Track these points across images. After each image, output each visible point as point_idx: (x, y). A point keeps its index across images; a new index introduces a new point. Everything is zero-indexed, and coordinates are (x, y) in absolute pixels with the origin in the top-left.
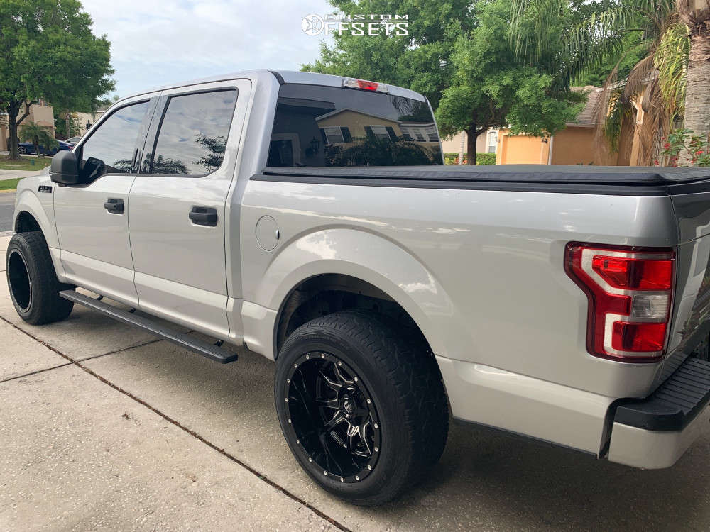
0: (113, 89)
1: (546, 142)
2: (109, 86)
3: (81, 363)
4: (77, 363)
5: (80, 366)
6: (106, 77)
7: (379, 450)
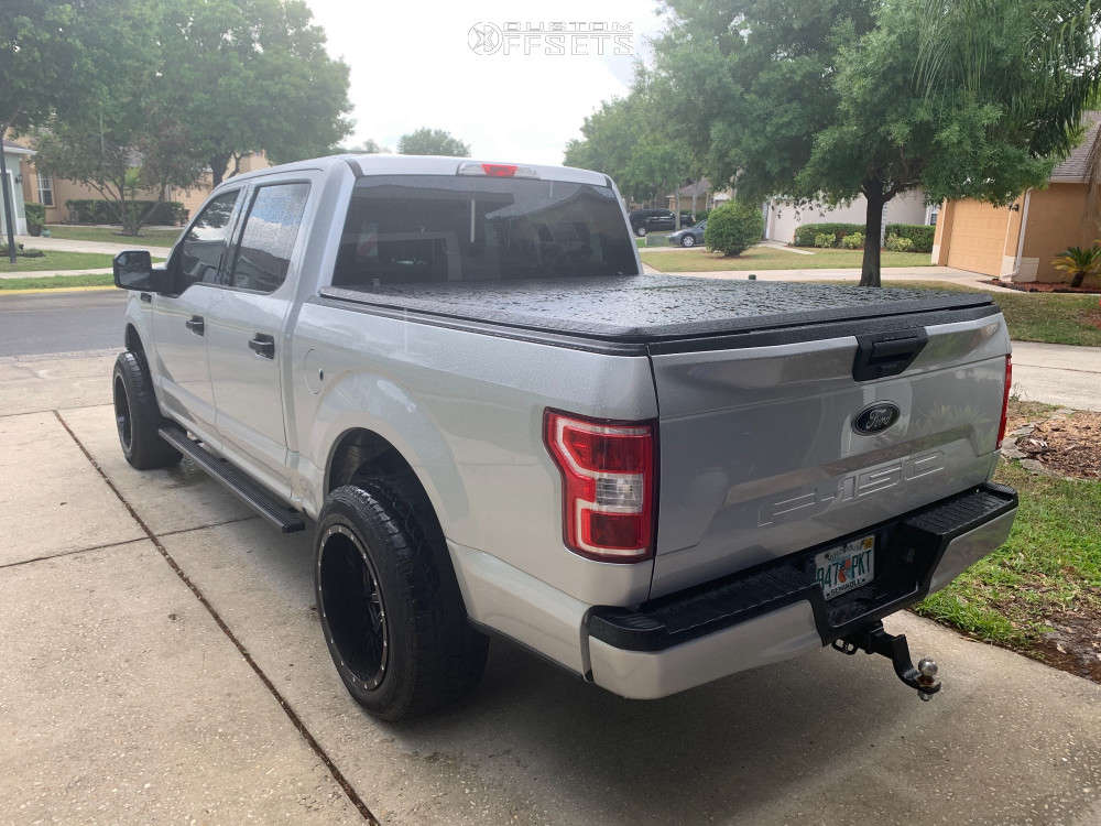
0: (352, 133)
1: (1017, 209)
2: (346, 129)
3: (160, 539)
4: (154, 539)
5: (157, 544)
6: (342, 116)
7: (386, 669)
